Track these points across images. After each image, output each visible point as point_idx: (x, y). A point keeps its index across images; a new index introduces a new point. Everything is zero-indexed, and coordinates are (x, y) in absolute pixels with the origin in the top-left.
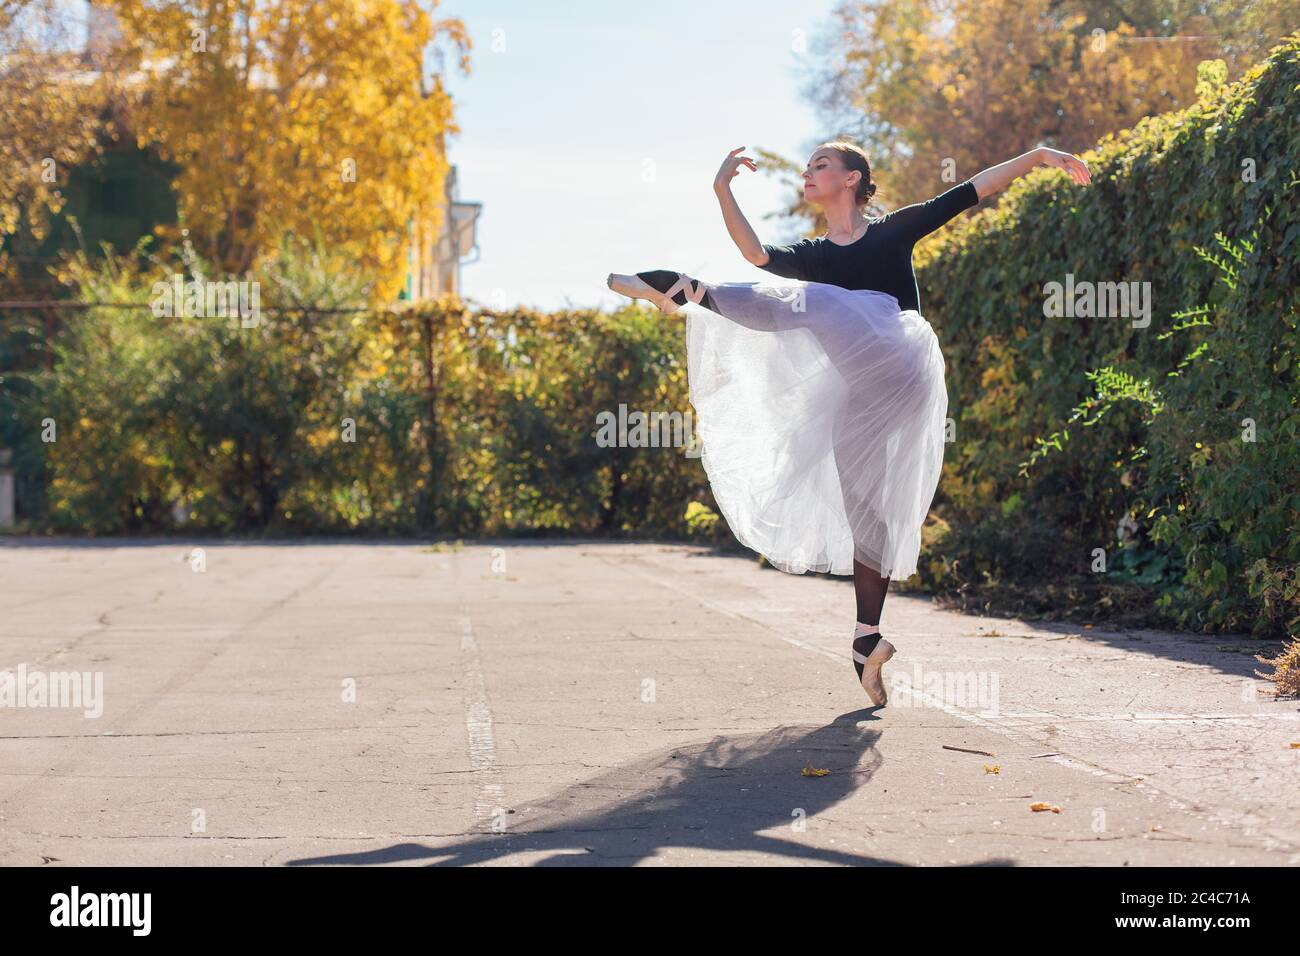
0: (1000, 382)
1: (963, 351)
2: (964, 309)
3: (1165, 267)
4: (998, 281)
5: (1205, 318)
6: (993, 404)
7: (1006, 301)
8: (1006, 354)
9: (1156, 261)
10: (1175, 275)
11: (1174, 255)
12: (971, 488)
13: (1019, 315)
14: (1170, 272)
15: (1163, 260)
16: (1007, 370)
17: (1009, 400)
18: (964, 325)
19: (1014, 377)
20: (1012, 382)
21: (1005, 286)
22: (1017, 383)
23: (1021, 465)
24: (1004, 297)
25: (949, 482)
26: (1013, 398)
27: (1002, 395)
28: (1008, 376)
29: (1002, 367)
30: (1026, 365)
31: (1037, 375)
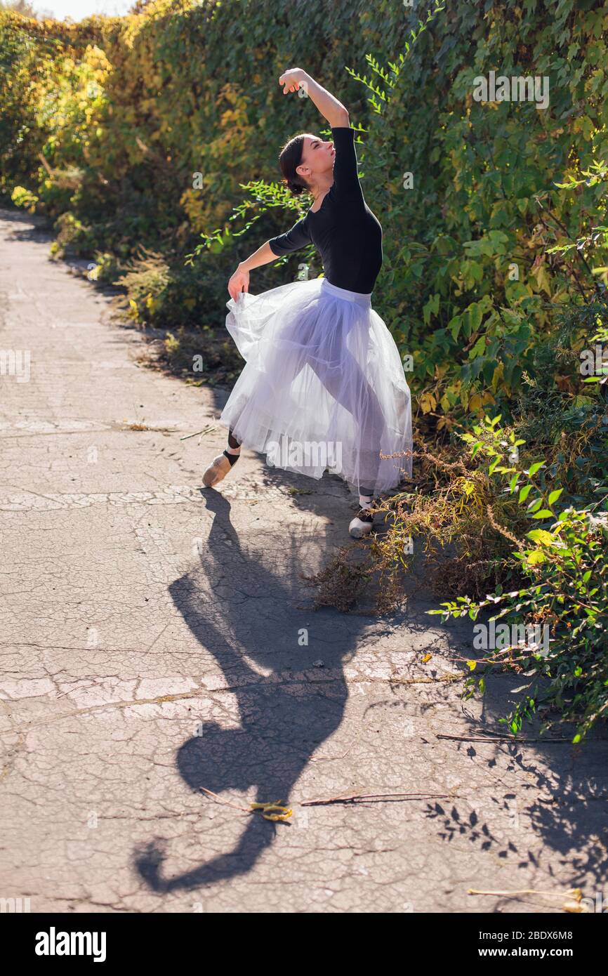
0: (235, 123)
2: (218, 52)
4: (240, 34)
6: (228, 142)
7: (246, 51)
8: (240, 101)
13: (256, 64)
16: (240, 114)
17: (241, 140)
18: (220, 63)
19: (247, 121)
20: (244, 125)
21: (245, 39)
22: (248, 125)
24: (244, 48)
25: (191, 206)
26: (244, 138)
27: (236, 135)
28: (241, 118)
29: (237, 112)
30: (255, 112)
31: (262, 122)
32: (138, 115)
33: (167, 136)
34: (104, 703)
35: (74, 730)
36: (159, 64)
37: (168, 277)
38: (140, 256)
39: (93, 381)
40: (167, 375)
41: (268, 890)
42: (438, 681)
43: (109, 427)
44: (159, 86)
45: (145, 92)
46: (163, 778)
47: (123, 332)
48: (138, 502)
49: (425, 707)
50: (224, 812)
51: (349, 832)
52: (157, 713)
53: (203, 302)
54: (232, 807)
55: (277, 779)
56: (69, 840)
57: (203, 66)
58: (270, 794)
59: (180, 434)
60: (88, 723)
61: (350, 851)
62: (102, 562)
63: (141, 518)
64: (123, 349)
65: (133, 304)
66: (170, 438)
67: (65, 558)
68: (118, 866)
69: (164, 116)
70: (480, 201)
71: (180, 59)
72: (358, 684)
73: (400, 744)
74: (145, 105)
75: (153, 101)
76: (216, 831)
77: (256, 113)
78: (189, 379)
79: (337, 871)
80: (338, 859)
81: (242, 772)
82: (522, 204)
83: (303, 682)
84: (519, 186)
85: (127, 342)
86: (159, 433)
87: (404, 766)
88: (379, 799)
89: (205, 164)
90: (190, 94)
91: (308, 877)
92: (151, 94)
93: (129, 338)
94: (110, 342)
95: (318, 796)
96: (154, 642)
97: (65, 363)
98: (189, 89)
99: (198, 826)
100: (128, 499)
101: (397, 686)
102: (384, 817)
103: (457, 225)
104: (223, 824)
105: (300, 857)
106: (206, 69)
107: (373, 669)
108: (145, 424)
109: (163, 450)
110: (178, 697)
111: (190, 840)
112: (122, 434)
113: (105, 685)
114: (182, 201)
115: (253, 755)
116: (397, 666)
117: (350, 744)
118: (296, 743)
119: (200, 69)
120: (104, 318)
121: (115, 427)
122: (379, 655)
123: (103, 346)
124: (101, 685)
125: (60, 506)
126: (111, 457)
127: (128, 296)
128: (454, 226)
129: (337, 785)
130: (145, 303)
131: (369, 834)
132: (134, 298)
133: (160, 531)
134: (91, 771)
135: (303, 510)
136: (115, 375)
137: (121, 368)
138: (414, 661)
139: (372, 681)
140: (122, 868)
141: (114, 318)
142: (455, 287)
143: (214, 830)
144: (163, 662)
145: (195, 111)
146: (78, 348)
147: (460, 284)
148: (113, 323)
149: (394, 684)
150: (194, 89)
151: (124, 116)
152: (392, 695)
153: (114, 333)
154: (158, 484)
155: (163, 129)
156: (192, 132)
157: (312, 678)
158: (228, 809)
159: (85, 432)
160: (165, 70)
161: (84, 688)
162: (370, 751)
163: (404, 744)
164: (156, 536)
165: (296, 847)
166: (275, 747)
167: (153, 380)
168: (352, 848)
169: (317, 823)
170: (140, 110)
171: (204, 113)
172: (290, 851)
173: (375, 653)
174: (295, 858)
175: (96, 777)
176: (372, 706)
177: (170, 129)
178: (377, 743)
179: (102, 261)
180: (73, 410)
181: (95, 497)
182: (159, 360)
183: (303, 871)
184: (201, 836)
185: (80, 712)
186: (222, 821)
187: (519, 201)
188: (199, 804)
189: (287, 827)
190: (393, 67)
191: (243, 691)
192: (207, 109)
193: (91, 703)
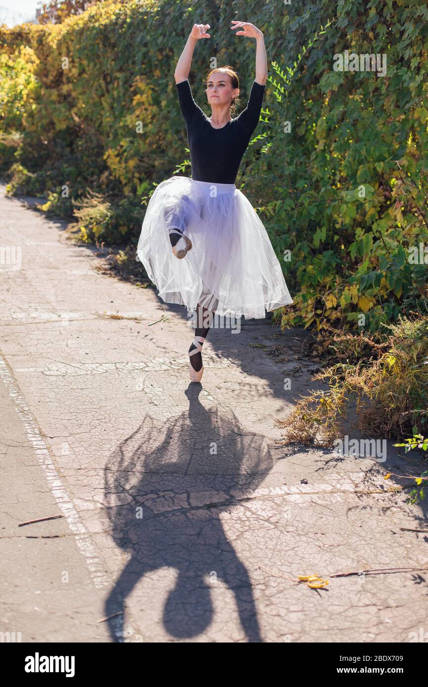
0: (143, 103)
1: (126, 77)
2: (127, 54)
3: (239, 55)
4: (145, 41)
5: (266, 119)
6: (139, 117)
7: (150, 54)
8: (147, 88)
9: (235, 50)
10: (244, 61)
11: (245, 48)
12: (123, 165)
13: (157, 63)
14: (242, 58)
15: (238, 50)
16: (148, 97)
17: (148, 116)
18: (127, 61)
19: (152, 103)
20: (150, 105)
21: (149, 45)
22: (153, 105)
23: (143, 198)
24: (148, 52)
25: (111, 161)
26: (150, 115)
27: (144, 112)
28: (148, 101)
29: (145, 96)
30: (158, 96)
31: (164, 103)
32: (59, 96)
33: (82, 111)
34: (171, 509)
35: (158, 528)
36: (77, 60)
37: (110, 211)
38: (88, 196)
39: (72, 284)
40: (121, 280)
41: (332, 634)
42: (386, 492)
43: (96, 317)
44: (76, 75)
45: (64, 80)
46: (231, 559)
47: (77, 249)
48: (137, 369)
49: (385, 509)
50: (281, 583)
51: (369, 594)
52: (209, 515)
53: (132, 229)
54: (285, 579)
55: (307, 560)
56: (184, 603)
57: (113, 63)
58: (307, 570)
59: (146, 321)
60: (166, 523)
61: (374, 607)
62: (129, 411)
63: (144, 381)
64: (83, 261)
65: (83, 229)
66: (140, 324)
67: (104, 409)
68: (225, 620)
69: (80, 97)
70: (350, 163)
71: (95, 58)
72: (335, 495)
73: (379, 535)
74: (65, 88)
75: (70, 86)
76: (281, 595)
77: (160, 97)
78: (138, 283)
79: (371, 620)
80: (368, 613)
81: (282, 555)
82: (379, 166)
83: (299, 494)
84: (377, 154)
85: (84, 257)
86: (132, 321)
87: (387, 550)
88: (380, 572)
89: (113, 131)
90: (102, 82)
91: (354, 625)
92: (69, 81)
93: (84, 254)
94: (72, 256)
95: (339, 571)
96: (188, 467)
97: (47, 271)
98: (102, 78)
99: (267, 592)
100: (129, 367)
101: (361, 496)
102: (387, 584)
103: (319, 179)
104: (283, 590)
105: (344, 612)
106: (115, 64)
107: (341, 484)
108: (120, 314)
109: (139, 333)
110: (219, 504)
111: (266, 602)
112: (107, 322)
113: (166, 497)
114: (105, 157)
115: (285, 544)
116: (357, 482)
117: (346, 535)
118: (311, 535)
119: (111, 65)
120: (62, 239)
121: (101, 317)
122: (342, 475)
123: (68, 258)
124: (164, 496)
125: (85, 372)
126: (106, 338)
127: (79, 224)
128: (317, 179)
129: (349, 563)
130: (92, 229)
131: (383, 595)
132: (83, 225)
133: (160, 389)
134: (181, 556)
135: (250, 375)
136: (84, 280)
137: (87, 275)
138: (365, 478)
139: (344, 492)
140: (228, 622)
141: (69, 239)
142: (335, 222)
143: (279, 595)
144: (199, 481)
145: (106, 94)
146: (51, 260)
147: (340, 221)
148: (69, 243)
149: (359, 495)
150: (105, 79)
151: (50, 96)
152: (360, 502)
153: (71, 249)
154: (146, 356)
155: (79, 106)
156: (103, 109)
157: (304, 491)
158: (283, 581)
159: (81, 320)
160: (81, 64)
161: (153, 499)
162: (361, 540)
163: (381, 535)
164: (160, 394)
165: (338, 605)
166: (297, 538)
167: (112, 283)
168: (374, 605)
169: (345, 589)
170: (61, 91)
171: (113, 95)
172: (335, 608)
173: (338, 473)
174: (341, 613)
175: (186, 560)
176: (350, 509)
177: (84, 106)
178: (363, 534)
179: (52, 199)
180: (66, 305)
181: (107, 365)
182: (111, 269)
183: (349, 621)
184: (273, 599)
185: (157, 515)
186: (282, 589)
187: (376, 164)
188: (262, 577)
189: (327, 592)
190: (290, 70)
191: (261, 500)
192: (115, 93)
193: (162, 510)
